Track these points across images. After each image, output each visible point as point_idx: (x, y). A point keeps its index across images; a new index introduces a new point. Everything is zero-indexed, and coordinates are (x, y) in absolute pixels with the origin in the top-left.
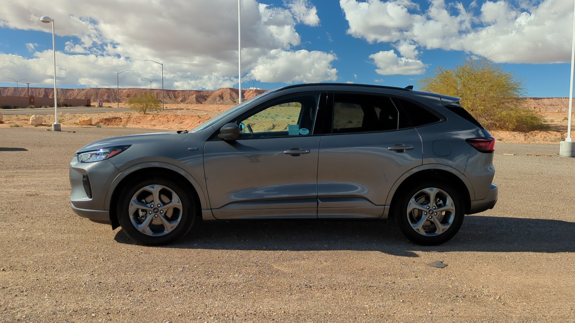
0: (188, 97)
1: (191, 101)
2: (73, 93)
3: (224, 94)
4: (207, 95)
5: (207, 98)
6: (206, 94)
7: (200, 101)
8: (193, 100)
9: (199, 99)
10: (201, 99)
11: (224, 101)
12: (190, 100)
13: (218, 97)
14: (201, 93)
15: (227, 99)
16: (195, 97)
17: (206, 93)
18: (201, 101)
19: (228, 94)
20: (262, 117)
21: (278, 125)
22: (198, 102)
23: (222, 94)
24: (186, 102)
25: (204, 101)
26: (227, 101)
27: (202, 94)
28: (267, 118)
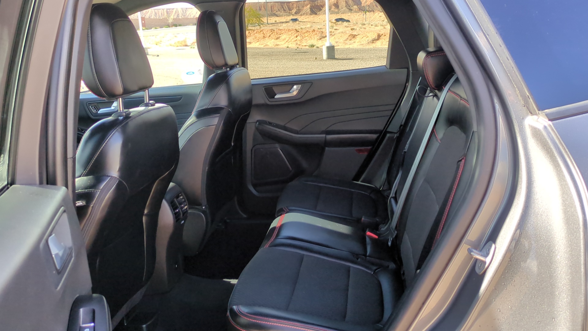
0: (302, 8)
1: (306, 13)
2: (192, 11)
3: (339, 2)
4: (322, 4)
5: (322, 8)
6: (320, 4)
7: (314, 12)
8: (307, 11)
9: (314, 10)
10: (316, 9)
11: (339, 10)
12: (304, 12)
13: (334, 5)
14: (315, 2)
15: (343, 7)
16: (310, 8)
17: (320, 2)
18: (316, 12)
19: (344, 2)
20: (370, 25)
21: (384, 34)
22: (312, 13)
23: (337, 2)
24: (300, 14)
25: (319, 11)
26: (342, 9)
27: (317, 4)
28: (376, 26)
